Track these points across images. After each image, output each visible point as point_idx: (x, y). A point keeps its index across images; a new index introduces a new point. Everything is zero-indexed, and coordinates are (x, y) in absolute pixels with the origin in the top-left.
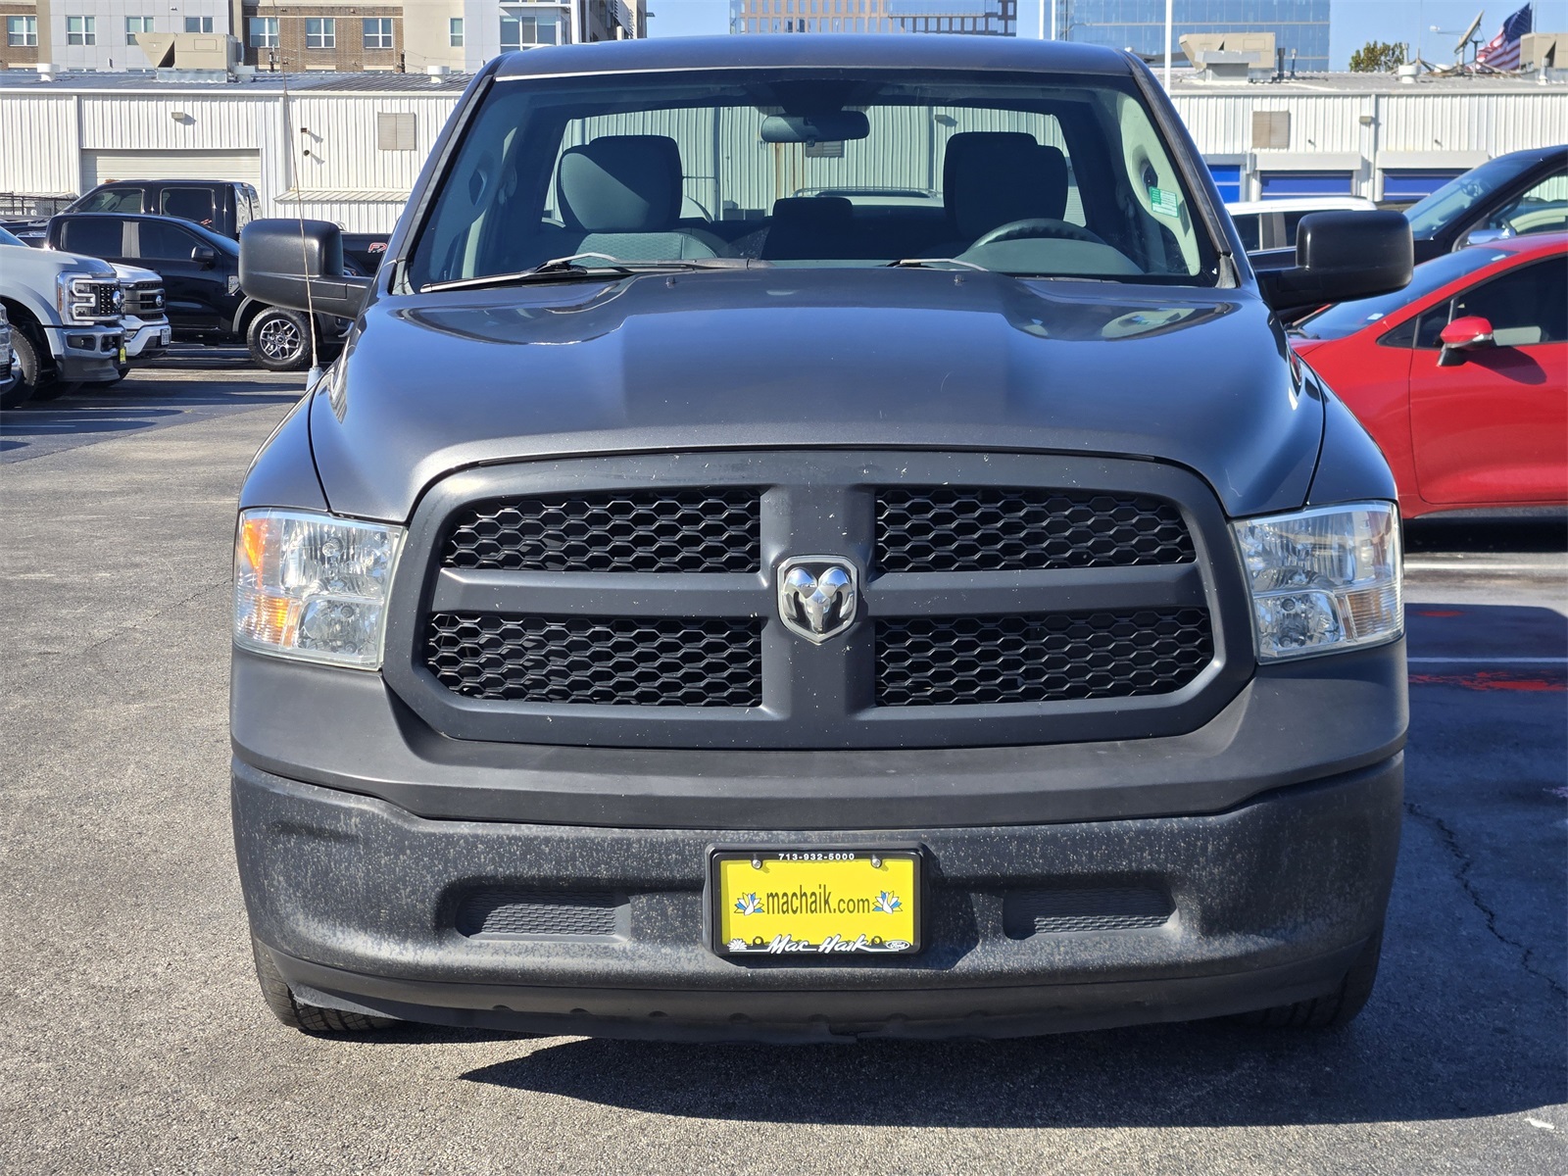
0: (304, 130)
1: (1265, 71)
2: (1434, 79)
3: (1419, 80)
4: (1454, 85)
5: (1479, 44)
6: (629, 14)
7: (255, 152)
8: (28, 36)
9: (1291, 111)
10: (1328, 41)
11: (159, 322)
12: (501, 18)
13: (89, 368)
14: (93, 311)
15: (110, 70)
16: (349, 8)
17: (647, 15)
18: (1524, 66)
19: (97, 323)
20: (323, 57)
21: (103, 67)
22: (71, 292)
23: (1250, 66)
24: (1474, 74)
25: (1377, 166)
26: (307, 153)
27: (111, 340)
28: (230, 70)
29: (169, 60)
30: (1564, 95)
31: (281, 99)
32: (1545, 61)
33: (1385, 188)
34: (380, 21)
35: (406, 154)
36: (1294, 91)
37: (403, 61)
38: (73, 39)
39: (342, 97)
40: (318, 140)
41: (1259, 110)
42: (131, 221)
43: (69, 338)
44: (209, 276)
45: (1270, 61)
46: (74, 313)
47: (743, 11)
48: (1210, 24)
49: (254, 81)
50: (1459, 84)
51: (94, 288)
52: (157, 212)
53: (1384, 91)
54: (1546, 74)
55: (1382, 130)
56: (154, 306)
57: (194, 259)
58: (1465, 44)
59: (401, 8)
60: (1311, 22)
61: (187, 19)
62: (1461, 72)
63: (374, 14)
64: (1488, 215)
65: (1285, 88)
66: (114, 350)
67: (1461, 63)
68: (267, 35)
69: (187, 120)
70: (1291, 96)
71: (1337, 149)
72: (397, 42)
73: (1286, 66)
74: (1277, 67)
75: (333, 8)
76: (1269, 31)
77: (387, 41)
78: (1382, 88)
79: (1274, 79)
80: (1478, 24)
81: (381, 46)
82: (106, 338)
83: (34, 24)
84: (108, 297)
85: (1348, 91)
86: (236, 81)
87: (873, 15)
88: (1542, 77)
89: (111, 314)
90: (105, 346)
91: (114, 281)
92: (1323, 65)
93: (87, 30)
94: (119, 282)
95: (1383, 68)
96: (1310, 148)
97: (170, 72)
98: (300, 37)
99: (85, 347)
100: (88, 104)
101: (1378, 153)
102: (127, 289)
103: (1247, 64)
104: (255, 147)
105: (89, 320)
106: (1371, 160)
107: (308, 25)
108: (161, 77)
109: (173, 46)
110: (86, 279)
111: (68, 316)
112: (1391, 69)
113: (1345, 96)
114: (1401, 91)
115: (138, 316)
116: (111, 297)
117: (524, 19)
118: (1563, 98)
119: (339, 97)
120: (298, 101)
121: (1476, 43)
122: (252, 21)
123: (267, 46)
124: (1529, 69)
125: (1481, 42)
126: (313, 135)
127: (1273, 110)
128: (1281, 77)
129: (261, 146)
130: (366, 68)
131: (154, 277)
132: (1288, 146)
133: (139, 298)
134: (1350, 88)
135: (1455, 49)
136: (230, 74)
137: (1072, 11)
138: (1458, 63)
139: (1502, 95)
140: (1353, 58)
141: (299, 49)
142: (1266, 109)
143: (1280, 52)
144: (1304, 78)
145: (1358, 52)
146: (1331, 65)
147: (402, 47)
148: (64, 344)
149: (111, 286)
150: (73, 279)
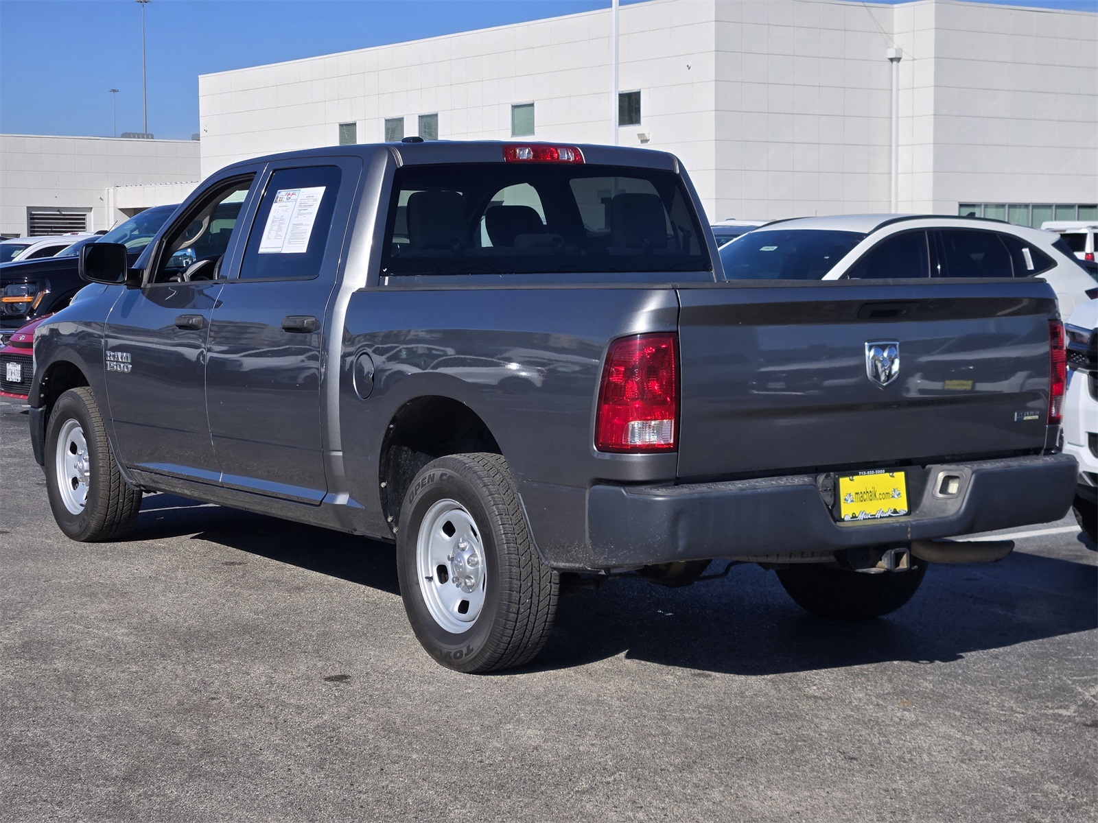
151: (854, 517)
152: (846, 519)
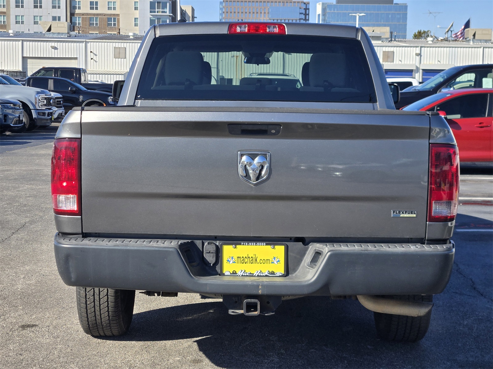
0: (91, 52)
1: (387, 39)
2: (438, 42)
3: (434, 42)
4: (444, 44)
5: (452, 32)
6: (189, 17)
7: (76, 58)
8: (3, 21)
9: (394, 51)
10: (406, 29)
11: (61, 109)
12: (150, 18)
13: (43, 122)
14: (45, 105)
15: (28, 32)
16: (103, 14)
17: (195, 17)
18: (466, 39)
19: (46, 109)
20: (94, 29)
21: (26, 32)
22: (39, 100)
23: (382, 37)
24: (451, 41)
25: (421, 68)
26: (92, 59)
27: (50, 114)
28: (68, 33)
29: (49, 30)
30: (492, 48)
31: (84, 42)
32: (472, 37)
33: (423, 75)
34: (113, 18)
35: (122, 60)
36: (395, 45)
37: (119, 31)
38: (17, 22)
39: (103, 42)
40: (96, 55)
41: (385, 51)
42: (51, 79)
43: (38, 113)
44: (74, 96)
45: (388, 35)
46: (40, 105)
47: (224, 16)
48: (369, 23)
49: (76, 36)
50: (446, 44)
51: (46, 98)
52: (57, 76)
53: (423, 45)
54: (473, 41)
55: (422, 57)
56: (60, 104)
57: (70, 91)
58: (448, 31)
59: (119, 14)
60: (401, 23)
61: (53, 17)
62: (446, 40)
63: (111, 16)
64: (447, 84)
65: (393, 44)
66: (51, 116)
67: (447, 37)
68: (77, 22)
69: (55, 48)
70: (394, 47)
71: (408, 63)
72: (118, 25)
73: (393, 37)
74: (390, 37)
75: (98, 14)
76: (388, 26)
77: (115, 24)
78: (422, 44)
79: (389, 41)
80: (452, 25)
81: (113, 26)
82: (48, 113)
83: (5, 17)
84: (49, 101)
85: (412, 45)
86: (70, 37)
87: (264, 18)
88: (471, 42)
89: (50, 106)
90: (48, 116)
91: (51, 96)
92: (404, 37)
93: (22, 20)
94: (52, 97)
95: (423, 38)
96: (400, 63)
97: (50, 33)
98: (88, 23)
99: (43, 115)
100: (25, 43)
101: (421, 65)
102: (53, 99)
103: (381, 36)
104: (76, 57)
105: (44, 108)
106: (419, 66)
107: (90, 19)
108: (47, 35)
109: (51, 25)
110: (43, 96)
111: (38, 107)
112: (425, 38)
113: (411, 47)
114: (428, 45)
115: (56, 107)
116: (50, 101)
117: (157, 19)
118: (492, 49)
119: (102, 42)
120: (90, 43)
121: (451, 31)
122: (73, 18)
123: (77, 25)
124: (468, 39)
125: (453, 31)
126: (94, 54)
127: (389, 51)
128: (391, 40)
129: (78, 57)
130: (108, 33)
131: (60, 96)
132: (393, 62)
133: (56, 102)
134: (413, 44)
135: (445, 32)
136: (68, 34)
137: (326, 18)
138: (446, 37)
139: (459, 47)
140: (414, 35)
141: (87, 27)
142: (387, 50)
143: (391, 33)
144: (398, 41)
145: (415, 33)
146: (407, 37)
147: (119, 26)
148: (37, 114)
149: (50, 98)
150: (40, 96)
151: (234, 273)
152: (226, 274)
